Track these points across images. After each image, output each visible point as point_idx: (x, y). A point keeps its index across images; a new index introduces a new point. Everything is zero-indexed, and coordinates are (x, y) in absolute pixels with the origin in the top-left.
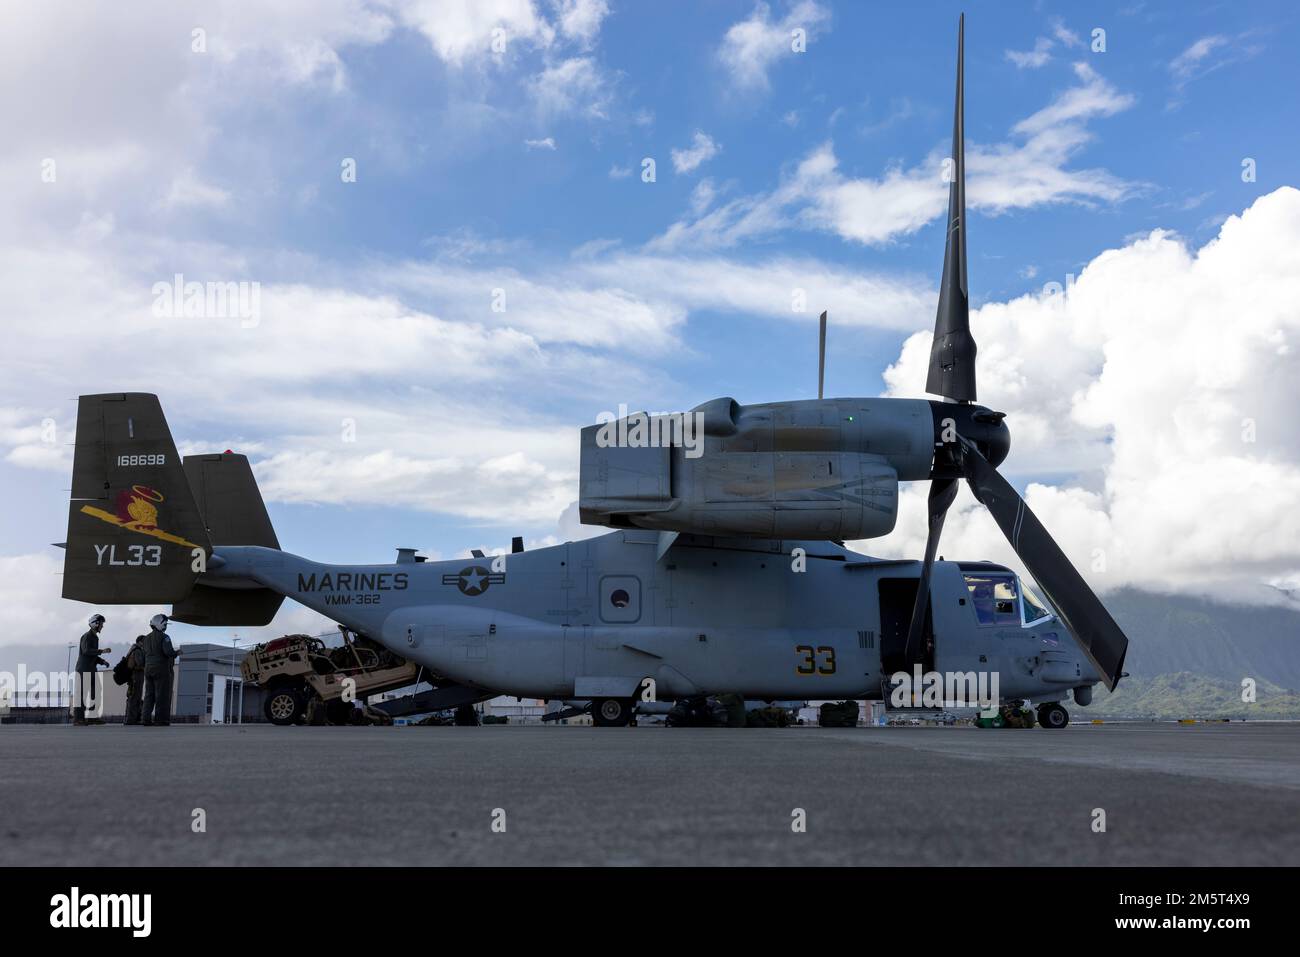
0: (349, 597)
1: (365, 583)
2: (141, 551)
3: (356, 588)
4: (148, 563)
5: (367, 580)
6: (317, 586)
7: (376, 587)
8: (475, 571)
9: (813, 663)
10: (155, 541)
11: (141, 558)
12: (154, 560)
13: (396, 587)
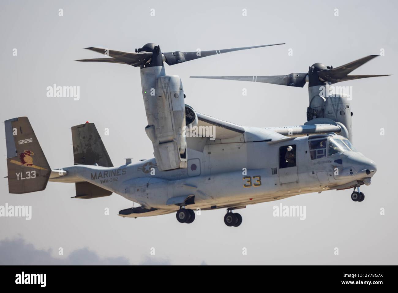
0: (108, 180)
1: (113, 174)
2: (30, 174)
3: (110, 176)
4: (32, 177)
5: (113, 173)
6: (97, 178)
7: (116, 175)
8: (148, 164)
9: (251, 182)
10: (34, 169)
11: (30, 176)
12: (34, 176)
13: (123, 174)
